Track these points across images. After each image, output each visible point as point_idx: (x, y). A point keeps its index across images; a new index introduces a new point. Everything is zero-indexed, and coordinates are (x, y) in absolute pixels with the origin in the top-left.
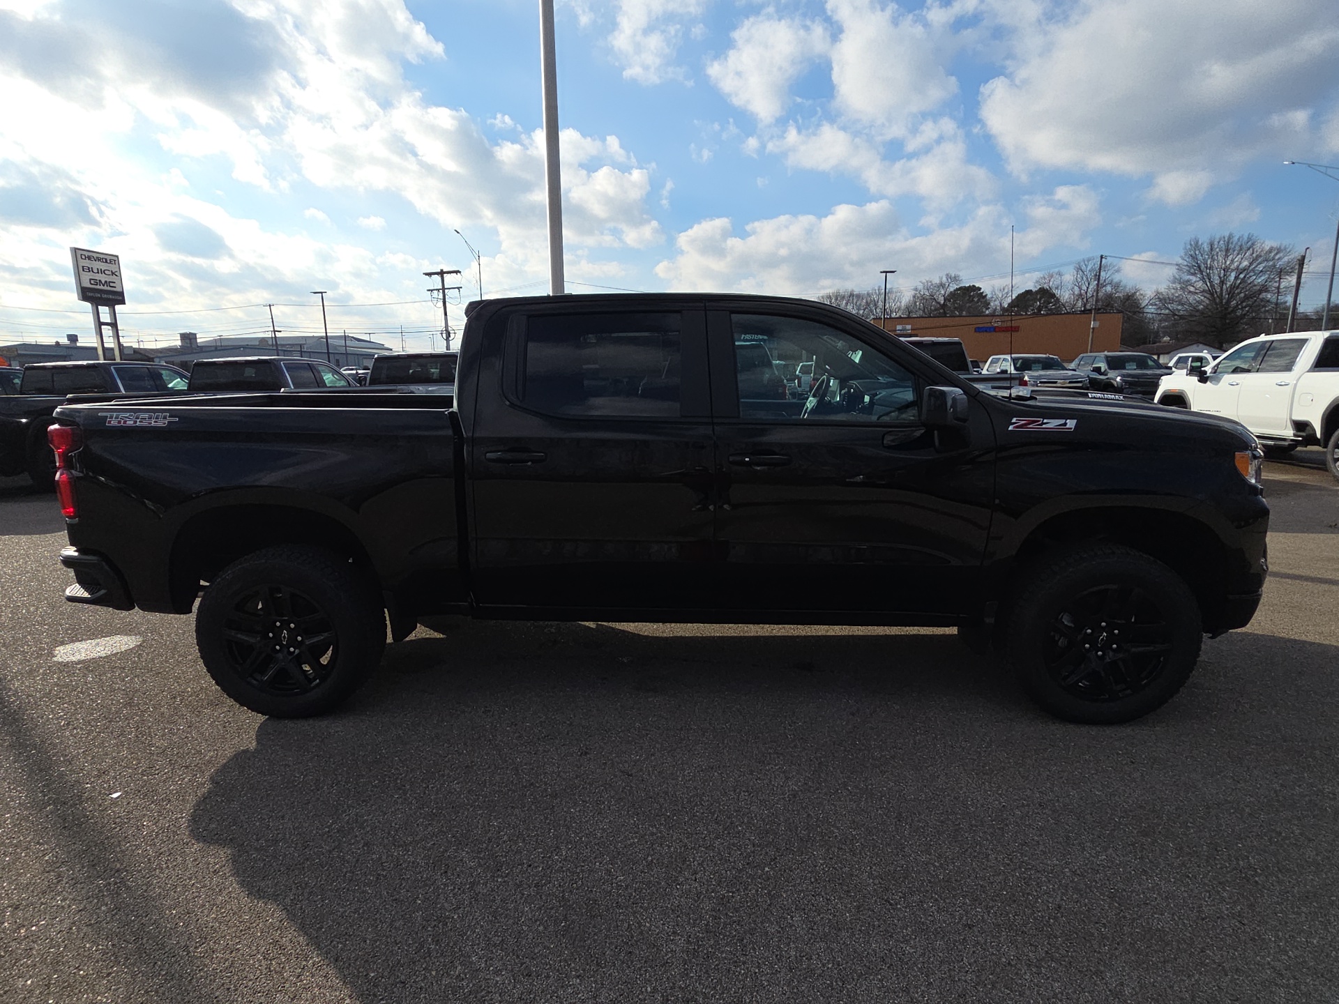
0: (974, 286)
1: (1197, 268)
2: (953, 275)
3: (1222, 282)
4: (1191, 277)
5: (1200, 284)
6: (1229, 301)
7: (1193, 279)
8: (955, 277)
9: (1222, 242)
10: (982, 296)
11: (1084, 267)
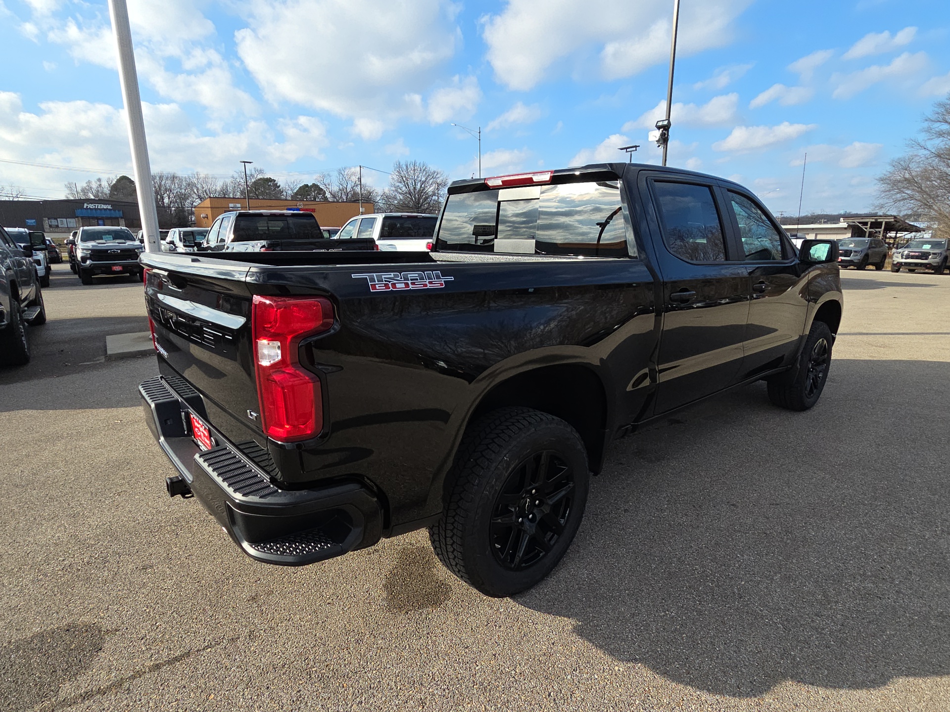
0: (270, 178)
1: (403, 180)
2: (259, 169)
3: (415, 188)
4: (399, 184)
5: (404, 188)
6: (419, 200)
7: (401, 185)
8: (261, 170)
9: (411, 165)
10: (276, 186)
11: (343, 172)
